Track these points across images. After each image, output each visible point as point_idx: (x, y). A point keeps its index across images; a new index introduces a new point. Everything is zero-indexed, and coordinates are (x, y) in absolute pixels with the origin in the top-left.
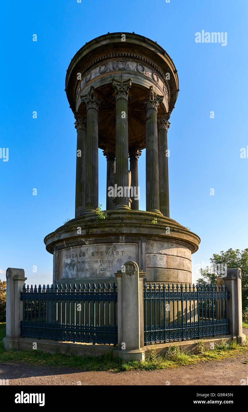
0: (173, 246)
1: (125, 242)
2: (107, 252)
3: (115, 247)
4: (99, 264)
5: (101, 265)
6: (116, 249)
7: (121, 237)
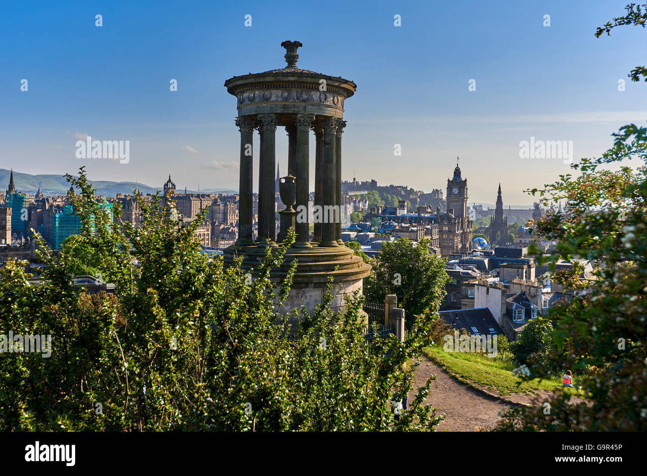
0: (349, 284)
1: (314, 288)
2: (297, 297)
3: (304, 292)
4: (290, 307)
5: (291, 308)
6: (305, 293)
7: (310, 285)
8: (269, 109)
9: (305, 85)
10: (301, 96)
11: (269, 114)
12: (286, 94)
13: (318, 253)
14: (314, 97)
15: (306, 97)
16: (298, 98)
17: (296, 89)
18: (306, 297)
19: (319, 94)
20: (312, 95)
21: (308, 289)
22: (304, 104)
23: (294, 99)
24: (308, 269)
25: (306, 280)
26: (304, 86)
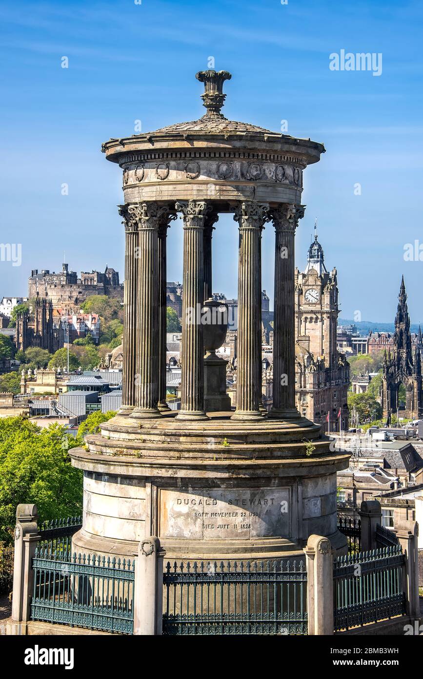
1: (278, 486)
2: (252, 501)
3: (263, 492)
6: (264, 495)
7: (273, 481)
8: (195, 193)
9: (256, 154)
10: (247, 172)
11: (195, 201)
12: (224, 168)
13: (278, 429)
14: (267, 171)
15: (255, 173)
16: (242, 175)
17: (240, 160)
18: (266, 503)
19: (274, 168)
20: (264, 170)
21: (269, 488)
22: (252, 185)
23: (237, 176)
24: (269, 454)
25: (269, 473)
26: (253, 154)
